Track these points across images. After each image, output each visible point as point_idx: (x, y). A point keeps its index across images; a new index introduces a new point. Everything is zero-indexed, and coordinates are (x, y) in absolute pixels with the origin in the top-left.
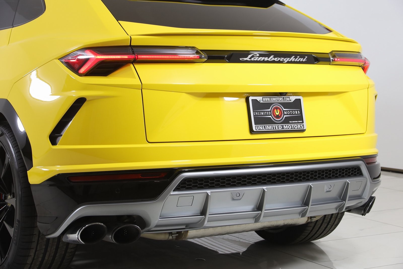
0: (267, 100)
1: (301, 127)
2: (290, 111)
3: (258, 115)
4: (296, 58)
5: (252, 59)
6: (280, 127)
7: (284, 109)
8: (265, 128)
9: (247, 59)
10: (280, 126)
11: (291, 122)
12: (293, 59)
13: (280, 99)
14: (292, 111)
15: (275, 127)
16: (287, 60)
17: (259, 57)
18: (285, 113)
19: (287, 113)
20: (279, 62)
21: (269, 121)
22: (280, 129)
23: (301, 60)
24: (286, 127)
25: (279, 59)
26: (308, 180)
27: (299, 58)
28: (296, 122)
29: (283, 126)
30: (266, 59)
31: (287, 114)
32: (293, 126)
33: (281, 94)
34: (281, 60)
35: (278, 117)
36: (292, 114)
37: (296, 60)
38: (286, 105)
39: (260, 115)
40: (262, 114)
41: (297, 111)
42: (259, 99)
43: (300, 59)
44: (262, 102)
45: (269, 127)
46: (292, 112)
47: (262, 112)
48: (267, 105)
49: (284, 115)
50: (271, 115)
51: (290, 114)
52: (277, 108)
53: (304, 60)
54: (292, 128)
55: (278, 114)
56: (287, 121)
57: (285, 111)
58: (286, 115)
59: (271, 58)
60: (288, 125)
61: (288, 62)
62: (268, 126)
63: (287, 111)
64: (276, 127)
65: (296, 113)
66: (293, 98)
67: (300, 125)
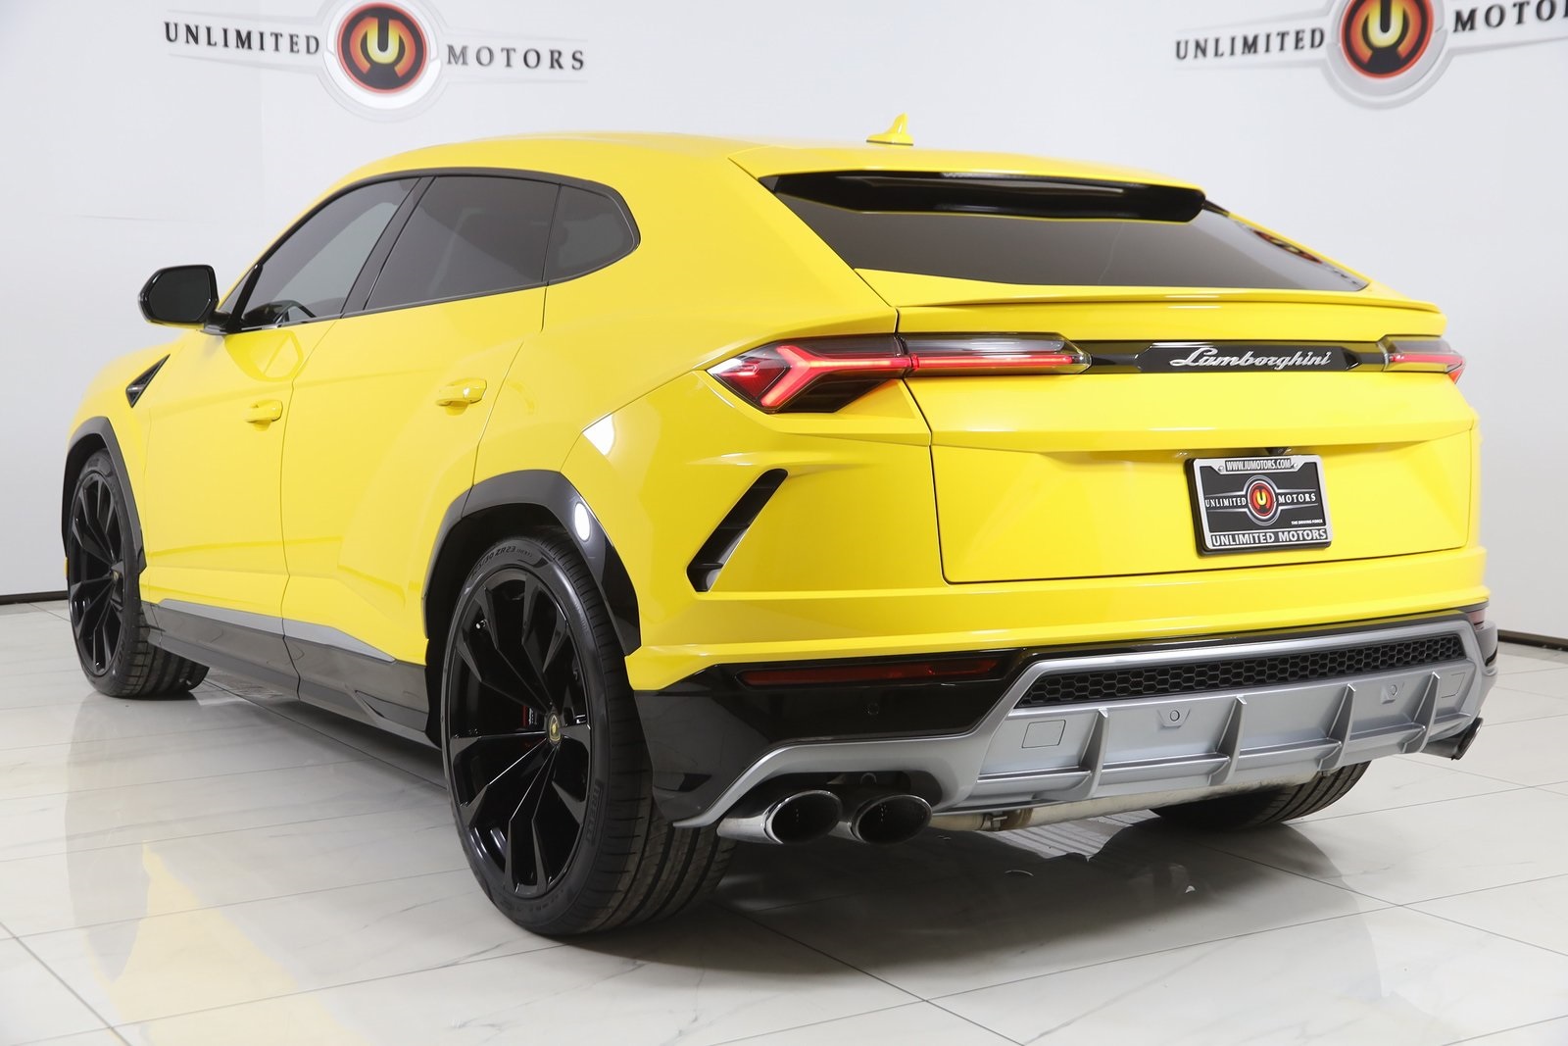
0: (1236, 466)
1: (1320, 535)
2: (1291, 494)
3: (1216, 508)
4: (1304, 355)
5: (1201, 363)
6: (1271, 537)
7: (1279, 488)
8: (1234, 540)
9: (1188, 361)
10: (1270, 533)
11: (1295, 523)
12: (1297, 359)
13: (1268, 464)
14: (1298, 494)
15: (1259, 537)
16: (1284, 363)
17: (1216, 356)
18: (1281, 499)
19: (1285, 499)
20: (1266, 368)
21: (1241, 523)
22: (1271, 541)
23: (1318, 360)
24: (1285, 536)
25: (1265, 359)
26: (1340, 673)
27: (1312, 357)
28: (1309, 522)
29: (1276, 534)
30: (1234, 361)
31: (1286, 504)
32: (1300, 533)
33: (1271, 451)
34: (1270, 363)
35: (1263, 510)
36: (1298, 503)
37: (1304, 363)
38: (1283, 480)
39: (1220, 508)
40: (1226, 503)
41: (1310, 493)
42: (1217, 464)
43: (1314, 359)
44: (1225, 473)
45: (1244, 538)
46: (1297, 498)
47: (1225, 498)
48: (1236, 481)
49: (1279, 505)
50: (1246, 506)
51: (1292, 503)
52: (1260, 488)
53: (1324, 362)
54: (1298, 540)
55: (1262, 503)
56: (1285, 521)
57: (1281, 494)
58: (1282, 504)
59: (1248, 358)
60: (1289, 532)
61: (1287, 369)
62: (1241, 536)
63: (1285, 494)
64: (1262, 538)
65: (1308, 499)
66: (1298, 462)
67: (1319, 530)
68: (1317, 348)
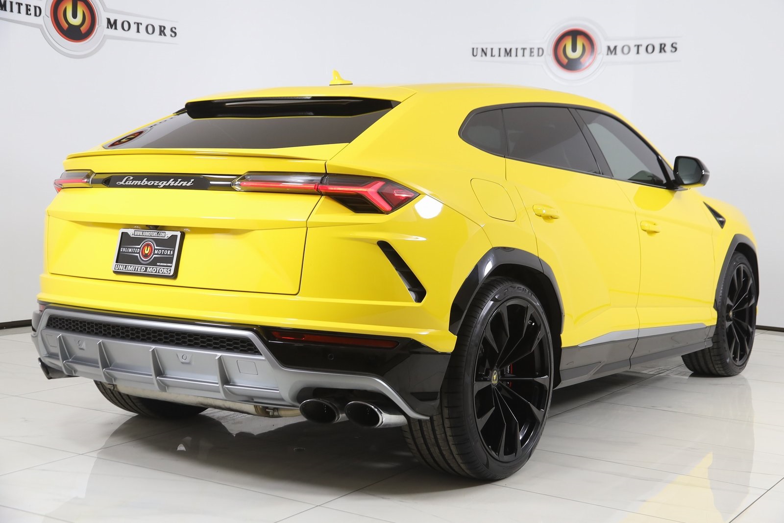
0: (139, 234)
1: (167, 272)
2: (162, 250)
3: (125, 252)
4: (175, 181)
5: (127, 183)
6: (143, 269)
7: (157, 246)
8: (125, 268)
9: (122, 183)
10: (144, 267)
11: (159, 264)
12: (171, 182)
13: (154, 234)
14: (165, 250)
15: (138, 268)
16: (164, 184)
17: (133, 180)
18: (156, 252)
19: (158, 251)
20: (153, 187)
21: (134, 260)
22: (142, 272)
23: (185, 184)
24: (151, 270)
25: (153, 182)
26: (154, 342)
27: (180, 182)
28: (165, 264)
29: (146, 268)
30: (139, 183)
31: (158, 254)
32: (158, 269)
33: (156, 228)
34: (155, 184)
35: (146, 256)
36: (164, 254)
37: (176, 184)
38: (160, 242)
39: (127, 252)
40: (130, 251)
41: (171, 250)
42: (131, 232)
43: (182, 183)
44: (133, 236)
45: (131, 268)
46: (164, 252)
47: (131, 248)
48: (137, 241)
49: (154, 254)
50: (139, 253)
51: (161, 254)
52: (148, 245)
53: (188, 185)
54: (156, 272)
55: (146, 252)
56: (154, 263)
57: (157, 249)
58: (156, 254)
59: (145, 182)
60: (153, 268)
61: (165, 187)
62: (129, 267)
63: (159, 249)
64: (139, 269)
65: (169, 253)
66: (169, 234)
67: (167, 269)
68: (185, 177)
